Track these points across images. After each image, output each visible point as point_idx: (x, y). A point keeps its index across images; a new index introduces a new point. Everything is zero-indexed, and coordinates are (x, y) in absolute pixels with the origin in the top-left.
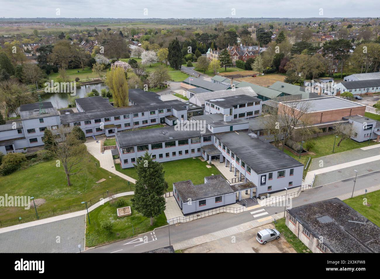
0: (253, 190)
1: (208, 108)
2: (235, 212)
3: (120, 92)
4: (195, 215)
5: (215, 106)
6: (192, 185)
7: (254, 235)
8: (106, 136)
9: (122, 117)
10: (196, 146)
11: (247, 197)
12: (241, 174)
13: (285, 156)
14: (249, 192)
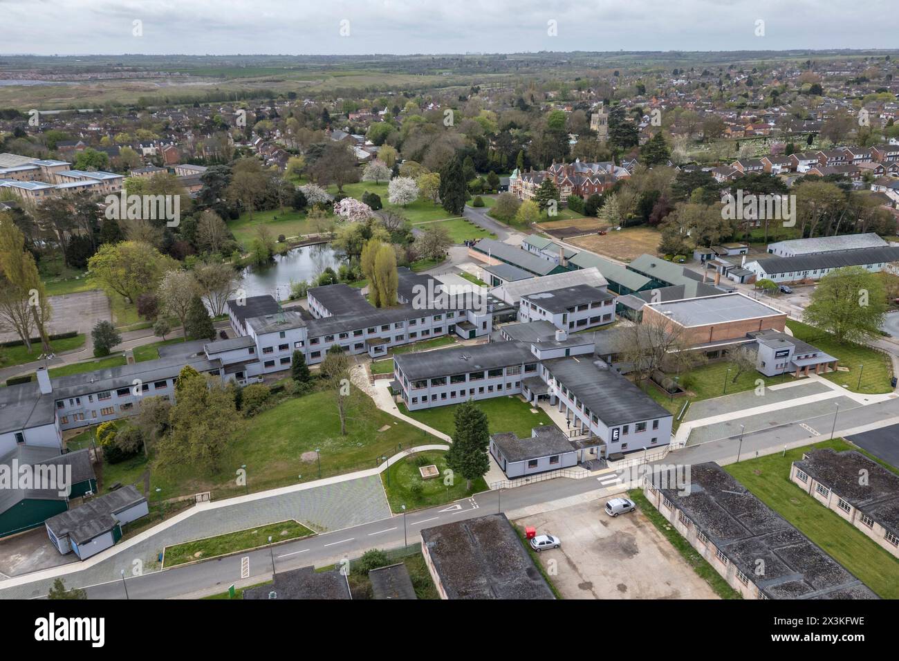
0: (601, 448)
1: (524, 309)
2: (577, 477)
3: (386, 284)
4: (524, 479)
5: (538, 308)
6: (517, 439)
7: (602, 506)
8: (369, 357)
9: (392, 326)
10: (514, 379)
11: (592, 457)
12: (584, 424)
13: (647, 401)
14: (595, 451)
